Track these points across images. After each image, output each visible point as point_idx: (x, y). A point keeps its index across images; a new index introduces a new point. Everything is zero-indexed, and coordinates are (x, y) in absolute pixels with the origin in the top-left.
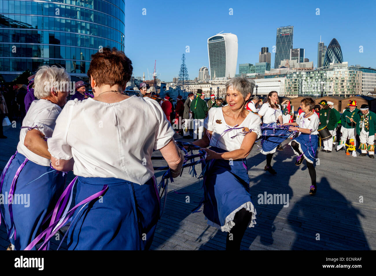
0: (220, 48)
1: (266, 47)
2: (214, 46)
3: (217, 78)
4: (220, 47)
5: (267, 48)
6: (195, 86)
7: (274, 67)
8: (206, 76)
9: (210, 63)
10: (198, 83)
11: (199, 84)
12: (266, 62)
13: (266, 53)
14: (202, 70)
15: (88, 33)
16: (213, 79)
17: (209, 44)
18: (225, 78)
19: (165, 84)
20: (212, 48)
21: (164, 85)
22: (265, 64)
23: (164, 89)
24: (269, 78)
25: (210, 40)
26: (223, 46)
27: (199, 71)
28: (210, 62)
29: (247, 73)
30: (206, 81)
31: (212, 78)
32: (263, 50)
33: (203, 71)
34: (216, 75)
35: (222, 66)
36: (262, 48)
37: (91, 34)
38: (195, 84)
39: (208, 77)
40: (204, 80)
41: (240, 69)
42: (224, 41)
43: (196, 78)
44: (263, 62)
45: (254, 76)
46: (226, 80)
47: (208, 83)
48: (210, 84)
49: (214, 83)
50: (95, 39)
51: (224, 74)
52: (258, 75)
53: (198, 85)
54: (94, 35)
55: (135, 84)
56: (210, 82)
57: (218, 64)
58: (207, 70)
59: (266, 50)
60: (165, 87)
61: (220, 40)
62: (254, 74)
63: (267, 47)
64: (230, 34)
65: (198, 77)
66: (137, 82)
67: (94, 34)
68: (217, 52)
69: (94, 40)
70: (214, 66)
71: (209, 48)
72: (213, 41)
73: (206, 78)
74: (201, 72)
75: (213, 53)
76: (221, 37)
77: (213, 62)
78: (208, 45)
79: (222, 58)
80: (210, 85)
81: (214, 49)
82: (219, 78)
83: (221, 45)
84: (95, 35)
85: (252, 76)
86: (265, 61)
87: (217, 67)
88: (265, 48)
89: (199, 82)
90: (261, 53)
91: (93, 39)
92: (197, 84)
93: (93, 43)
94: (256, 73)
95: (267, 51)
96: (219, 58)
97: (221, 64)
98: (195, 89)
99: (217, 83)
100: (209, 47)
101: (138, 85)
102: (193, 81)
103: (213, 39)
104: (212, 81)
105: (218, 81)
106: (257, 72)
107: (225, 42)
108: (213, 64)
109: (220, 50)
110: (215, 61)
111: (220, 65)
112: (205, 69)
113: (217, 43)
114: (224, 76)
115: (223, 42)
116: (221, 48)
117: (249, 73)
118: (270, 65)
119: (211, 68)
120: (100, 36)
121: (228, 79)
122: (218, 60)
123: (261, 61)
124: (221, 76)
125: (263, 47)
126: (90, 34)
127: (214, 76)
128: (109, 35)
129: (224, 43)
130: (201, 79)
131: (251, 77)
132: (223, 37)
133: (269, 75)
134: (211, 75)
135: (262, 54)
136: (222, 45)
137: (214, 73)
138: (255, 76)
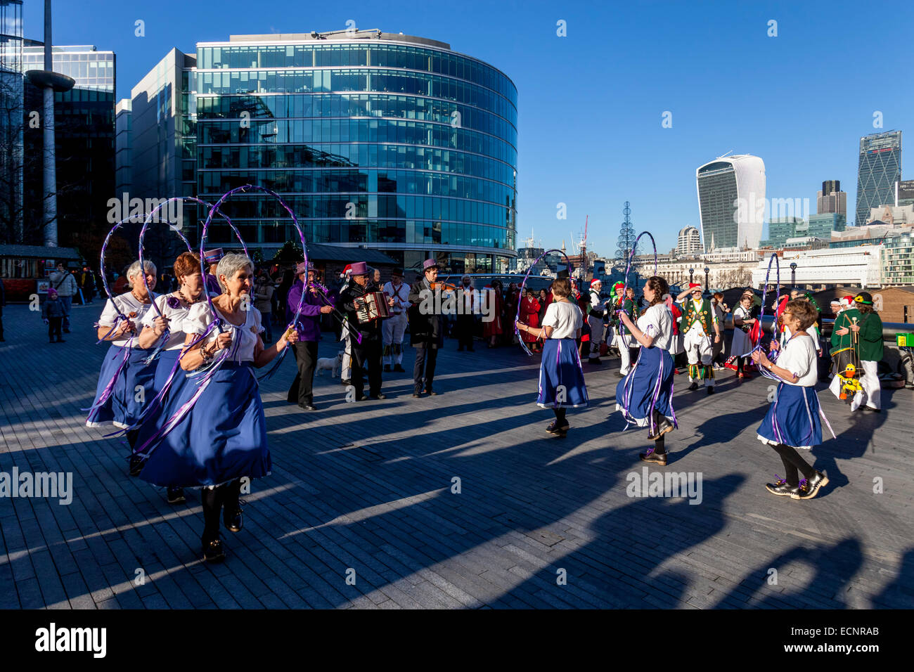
0: (723, 188)
1: (834, 180)
2: (710, 183)
3: (717, 249)
4: (724, 184)
5: (838, 183)
6: (669, 267)
7: (854, 223)
8: (693, 246)
9: (703, 219)
10: (676, 260)
11: (678, 261)
12: (834, 211)
13: (833, 193)
14: (685, 234)
15: (447, 168)
16: (709, 251)
17: (699, 179)
18: (737, 248)
19: (603, 262)
20: (706, 186)
21: (600, 265)
22: (830, 216)
23: (601, 273)
24: (841, 246)
25: (701, 171)
26: (731, 183)
27: (679, 235)
28: (703, 216)
29: (787, 237)
30: (693, 256)
31: (706, 249)
32: (828, 187)
33: (687, 236)
34: (715, 242)
35: (728, 224)
36: (824, 184)
37: (453, 171)
38: (670, 262)
39: (698, 247)
40: (690, 253)
41: (770, 229)
42: (734, 172)
43: (673, 250)
44: (825, 212)
45: (804, 244)
46: (739, 253)
47: (697, 260)
48: (702, 261)
49: (712, 259)
50: (459, 180)
51: (733, 241)
52: (814, 240)
53: (675, 265)
54: (458, 173)
55: (546, 263)
56: (703, 258)
57: (719, 220)
58: (696, 232)
59: (834, 185)
60: (602, 269)
61: (724, 171)
62: (805, 240)
63: (837, 180)
64: (746, 156)
65: (677, 248)
66: (548, 259)
67: (458, 170)
68: (719, 195)
69: (458, 182)
70: (713, 224)
71: (700, 188)
72: (708, 173)
73: (693, 249)
74: (683, 237)
75: (708, 197)
76: (727, 164)
77: (709, 215)
78: (697, 181)
79: (728, 206)
80: (703, 264)
81: (710, 190)
82: (723, 249)
83: (726, 181)
84: (460, 173)
85: (800, 244)
86: (831, 211)
87: (719, 226)
88: (831, 182)
89: (679, 258)
90: (822, 193)
91: (455, 179)
92: (674, 262)
93: (455, 187)
94: (810, 238)
95: (836, 187)
96: (722, 207)
97: (727, 219)
98: (669, 273)
99: (716, 259)
100: (699, 185)
101: (552, 265)
102: (665, 256)
103: (709, 170)
104: (705, 255)
105: (721, 254)
106: (811, 235)
107: (736, 174)
108: (709, 221)
109: (724, 191)
110: (713, 215)
111: (726, 222)
112: (691, 231)
113: (717, 176)
114: (735, 244)
115: (731, 173)
116: (728, 187)
117: (793, 237)
118: (845, 218)
119: (704, 228)
120: (468, 174)
121: (741, 251)
122: (720, 212)
123: (821, 211)
124: (728, 245)
125: (828, 180)
126: (450, 171)
127: (710, 246)
128: (486, 172)
129: (734, 176)
130: (683, 252)
131: (798, 246)
132: (731, 164)
133: (842, 240)
134: (705, 243)
135: (824, 194)
136: (730, 180)
137: (710, 239)
138: (807, 244)
